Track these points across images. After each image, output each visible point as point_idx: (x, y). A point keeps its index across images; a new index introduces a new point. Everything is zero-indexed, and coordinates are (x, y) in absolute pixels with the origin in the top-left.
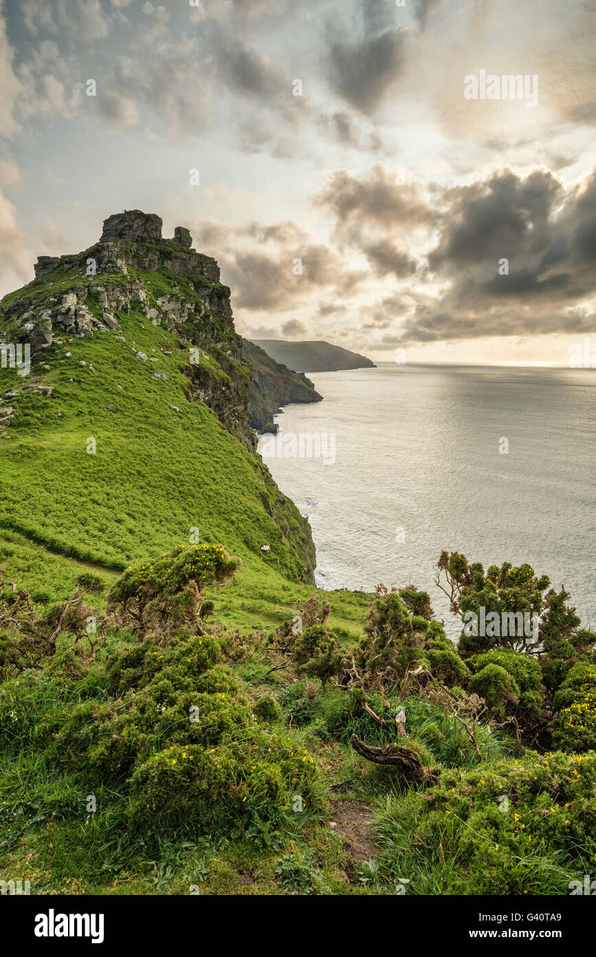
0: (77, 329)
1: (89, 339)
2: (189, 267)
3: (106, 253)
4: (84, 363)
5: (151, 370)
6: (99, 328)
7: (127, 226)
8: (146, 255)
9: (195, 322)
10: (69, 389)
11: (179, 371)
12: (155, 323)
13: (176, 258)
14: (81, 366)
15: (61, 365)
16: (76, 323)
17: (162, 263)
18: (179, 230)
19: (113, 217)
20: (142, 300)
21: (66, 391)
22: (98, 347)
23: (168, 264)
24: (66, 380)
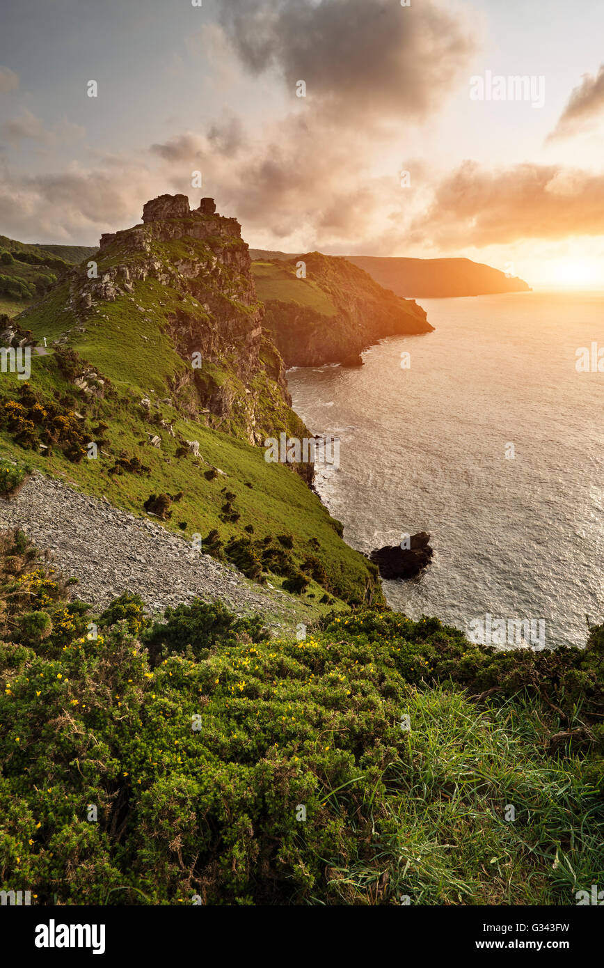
0: (106, 296)
1: (112, 301)
2: (209, 231)
3: (137, 237)
4: (104, 316)
5: (143, 317)
6: (120, 294)
7: (159, 208)
8: (171, 229)
9: (204, 276)
10: (93, 329)
11: (164, 316)
12: (164, 283)
13: (196, 226)
14: (102, 318)
15: (93, 317)
16: (105, 293)
17: (186, 231)
18: (204, 201)
19: (150, 202)
20: (157, 268)
21: (91, 330)
22: (115, 306)
23: (190, 232)
24: (93, 325)
